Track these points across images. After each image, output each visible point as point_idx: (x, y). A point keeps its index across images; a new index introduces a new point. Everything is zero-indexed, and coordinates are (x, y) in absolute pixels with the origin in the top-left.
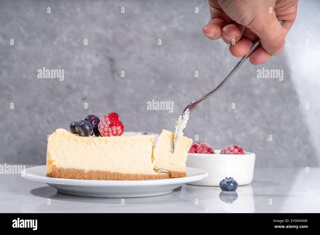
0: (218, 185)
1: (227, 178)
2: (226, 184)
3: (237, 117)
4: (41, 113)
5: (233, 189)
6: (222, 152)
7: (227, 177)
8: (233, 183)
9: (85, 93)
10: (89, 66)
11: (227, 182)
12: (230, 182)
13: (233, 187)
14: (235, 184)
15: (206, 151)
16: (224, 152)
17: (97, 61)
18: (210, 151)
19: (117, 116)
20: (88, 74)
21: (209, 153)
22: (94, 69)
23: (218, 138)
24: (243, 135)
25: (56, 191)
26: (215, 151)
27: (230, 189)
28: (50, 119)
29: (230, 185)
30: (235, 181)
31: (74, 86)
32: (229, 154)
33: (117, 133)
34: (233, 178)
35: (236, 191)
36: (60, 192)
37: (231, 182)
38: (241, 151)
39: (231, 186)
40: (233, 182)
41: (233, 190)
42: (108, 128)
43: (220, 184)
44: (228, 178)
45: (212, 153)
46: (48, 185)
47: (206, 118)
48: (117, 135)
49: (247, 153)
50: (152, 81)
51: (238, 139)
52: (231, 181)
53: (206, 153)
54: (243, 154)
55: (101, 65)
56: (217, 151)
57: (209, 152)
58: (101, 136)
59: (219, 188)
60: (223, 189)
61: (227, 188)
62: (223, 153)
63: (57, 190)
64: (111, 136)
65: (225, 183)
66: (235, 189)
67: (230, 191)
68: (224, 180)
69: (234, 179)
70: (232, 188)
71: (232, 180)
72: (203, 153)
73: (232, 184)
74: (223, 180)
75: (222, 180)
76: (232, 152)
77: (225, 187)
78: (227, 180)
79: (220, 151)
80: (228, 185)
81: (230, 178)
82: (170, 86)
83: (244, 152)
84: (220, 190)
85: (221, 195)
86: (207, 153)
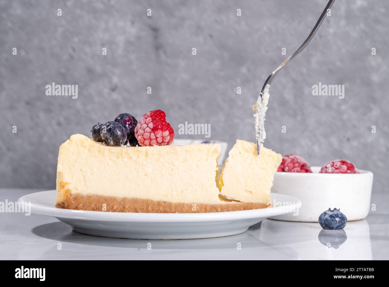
0: (317, 220)
1: (330, 210)
2: (329, 218)
3: (345, 117)
4: (48, 111)
5: (339, 226)
6: (322, 169)
7: (330, 208)
8: (339, 218)
9: (115, 80)
10: (121, 39)
11: (331, 216)
12: (334, 215)
13: (340, 224)
14: (343, 219)
15: (299, 169)
17: (133, 31)
18: (304, 169)
19: (163, 115)
20: (120, 51)
21: (303, 172)
22: (129, 43)
23: (316, 148)
24: (355, 143)
25: (70, 230)
26: (312, 168)
27: (335, 226)
28: (62, 119)
29: (335, 220)
30: (342, 214)
31: (98, 69)
32: (333, 173)
33: (164, 141)
34: (339, 209)
35: (343, 229)
36: (77, 230)
37: (337, 216)
38: (351, 169)
39: (337, 221)
40: (340, 216)
41: (339, 228)
42: (150, 133)
43: (320, 218)
44: (332, 209)
45: (307, 171)
46: (58, 221)
47: (299, 118)
48: (163, 144)
49: (360, 171)
50: (217, 62)
51: (346, 151)
52: (336, 215)
53: (298, 172)
54: (355, 172)
55: (139, 38)
56: (316, 169)
57: (303, 171)
58: (139, 146)
59: (319, 225)
60: (324, 225)
61: (330, 224)
62: (323, 171)
63: (73, 228)
64: (155, 146)
65: (327, 216)
66: (342, 227)
67: (335, 229)
68: (325, 213)
69: (340, 211)
70: (338, 225)
71: (339, 213)
72: (294, 171)
73: (338, 219)
74: (324, 212)
75: (322, 212)
76: (337, 170)
77: (326, 223)
78: (331, 213)
79: (319, 169)
80: (331, 220)
81: (335, 209)
82: (244, 70)
83: (356, 169)
84: (319, 228)
85: (321, 235)
86: (300, 172)
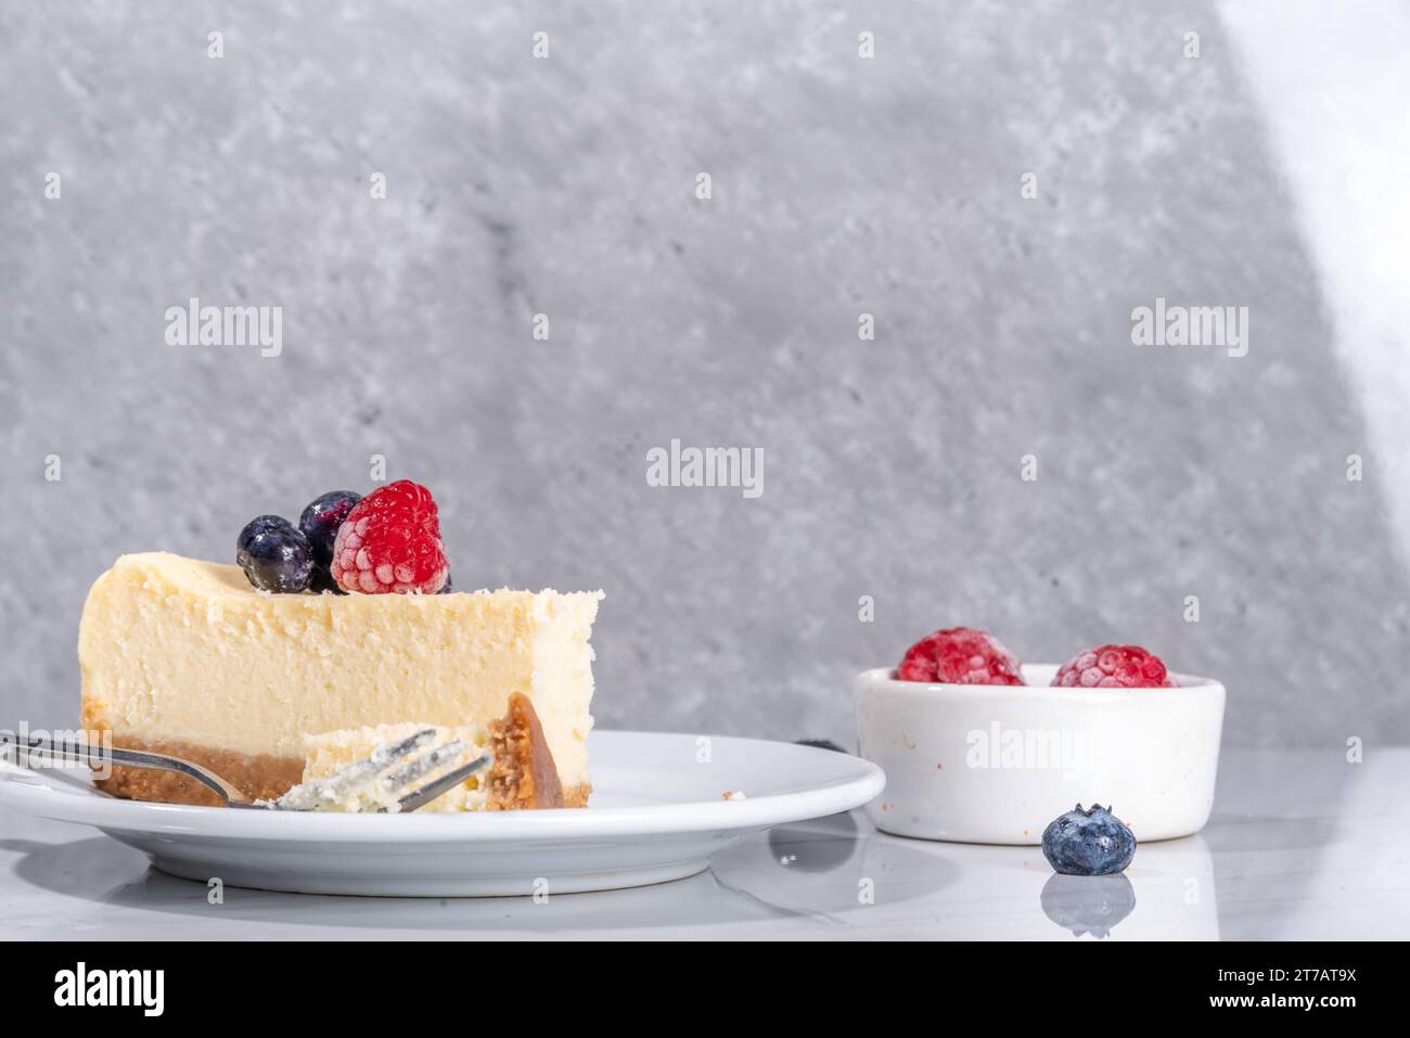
0: (1039, 840)
1: (1079, 809)
2: (1078, 839)
3: (1105, 504)
5: (1109, 864)
6: (1060, 674)
7: (1079, 805)
8: (1111, 836)
9: (374, 388)
10: (390, 260)
11: (1083, 831)
12: (1094, 828)
13: (1114, 857)
14: (1124, 843)
15: (984, 673)
16: (1072, 677)
17: (429, 232)
18: (1000, 673)
20: (388, 298)
21: (999, 684)
22: (416, 270)
23: (1013, 604)
24: (1137, 589)
26: (1027, 671)
27: (1098, 864)
29: (1097, 844)
30: (1119, 825)
31: (320, 352)
32: (1096, 685)
33: (399, 578)
34: (1110, 808)
35: (1124, 872)
37: (1103, 829)
38: (1142, 669)
39: (1103, 847)
40: (1113, 831)
41: (1110, 869)
42: (358, 549)
43: (1048, 837)
44: (1086, 808)
45: (1011, 680)
48: (397, 588)
50: (698, 331)
51: (1109, 615)
52: (1099, 827)
53: (982, 682)
55: (448, 254)
56: (1038, 674)
57: (997, 679)
59: (1039, 856)
60: (1059, 862)
61: (1080, 858)
62: (1065, 681)
65: (1070, 832)
66: (1121, 866)
67: (1098, 874)
68: (1064, 822)
69: (1113, 813)
70: (1108, 859)
71: (1108, 820)
72: (970, 682)
73: (1108, 839)
74: (1061, 818)
75: (1054, 816)
76: (1107, 679)
77: (1069, 853)
78: (1083, 822)
79: (1051, 671)
80: (1084, 844)
81: (1097, 807)
82: (783, 356)
84: (1041, 872)
85: (1048, 895)
86: (990, 683)
